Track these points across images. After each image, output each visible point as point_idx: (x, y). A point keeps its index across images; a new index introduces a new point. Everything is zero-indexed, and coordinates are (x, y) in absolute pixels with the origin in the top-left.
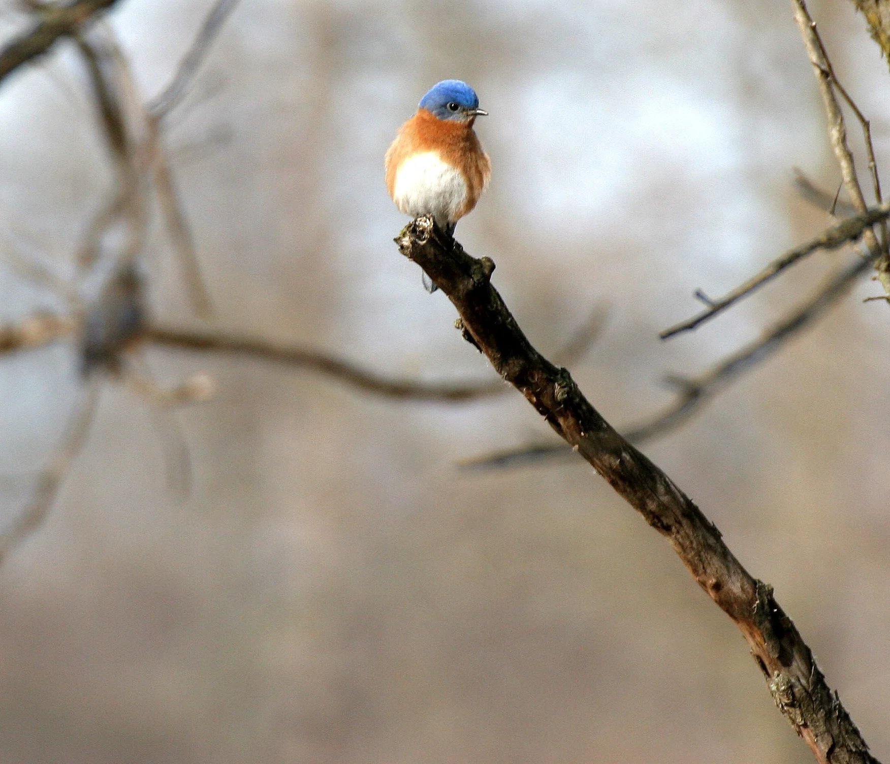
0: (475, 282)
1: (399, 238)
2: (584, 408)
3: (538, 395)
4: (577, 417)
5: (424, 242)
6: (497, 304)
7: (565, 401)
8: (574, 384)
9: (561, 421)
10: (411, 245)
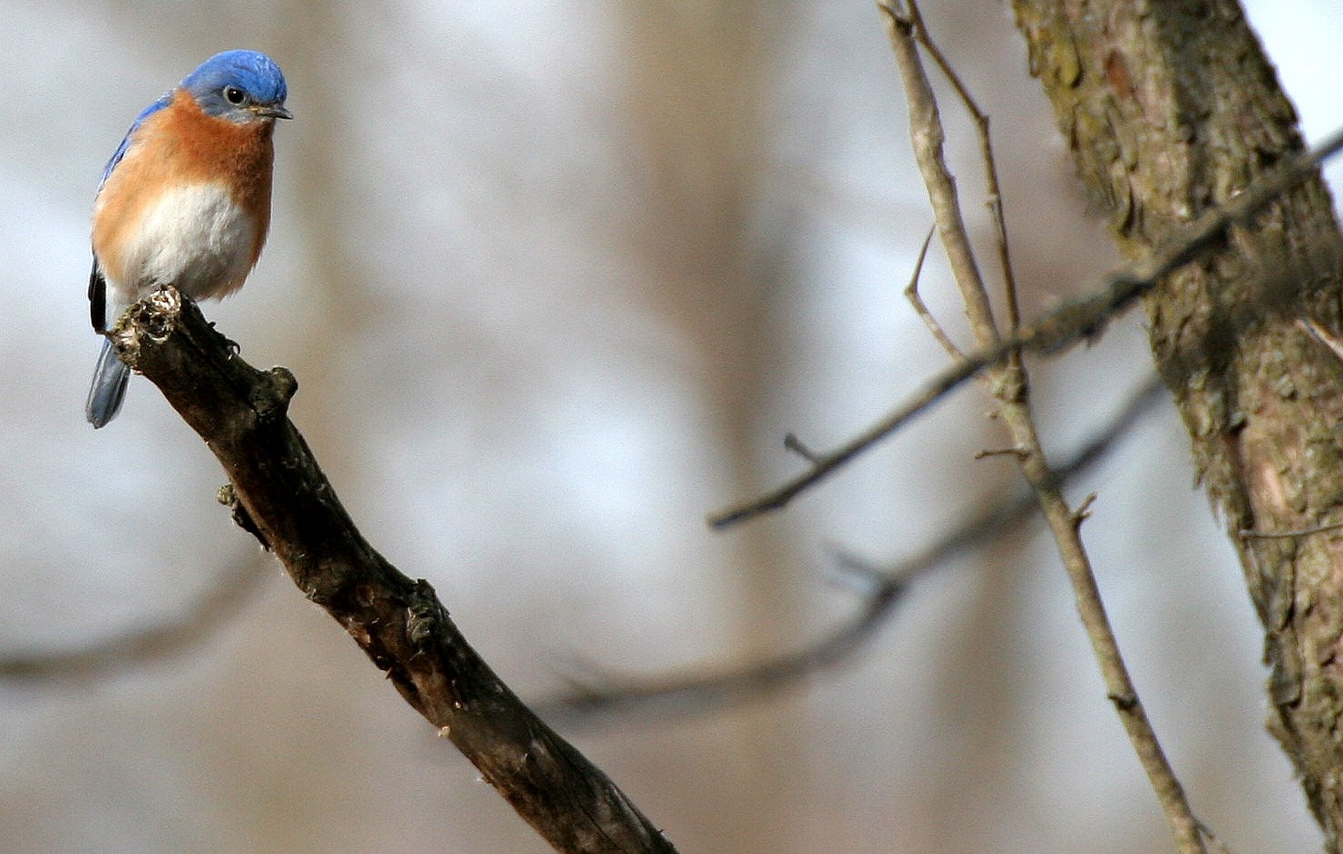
0: (258, 416)
1: (117, 330)
2: (461, 655)
3: (372, 630)
4: (447, 672)
5: (164, 339)
6: (299, 457)
7: (426, 643)
8: (442, 609)
9: (417, 680)
10: (139, 345)
